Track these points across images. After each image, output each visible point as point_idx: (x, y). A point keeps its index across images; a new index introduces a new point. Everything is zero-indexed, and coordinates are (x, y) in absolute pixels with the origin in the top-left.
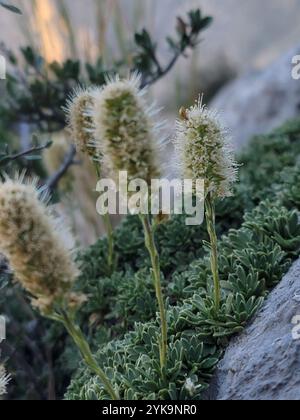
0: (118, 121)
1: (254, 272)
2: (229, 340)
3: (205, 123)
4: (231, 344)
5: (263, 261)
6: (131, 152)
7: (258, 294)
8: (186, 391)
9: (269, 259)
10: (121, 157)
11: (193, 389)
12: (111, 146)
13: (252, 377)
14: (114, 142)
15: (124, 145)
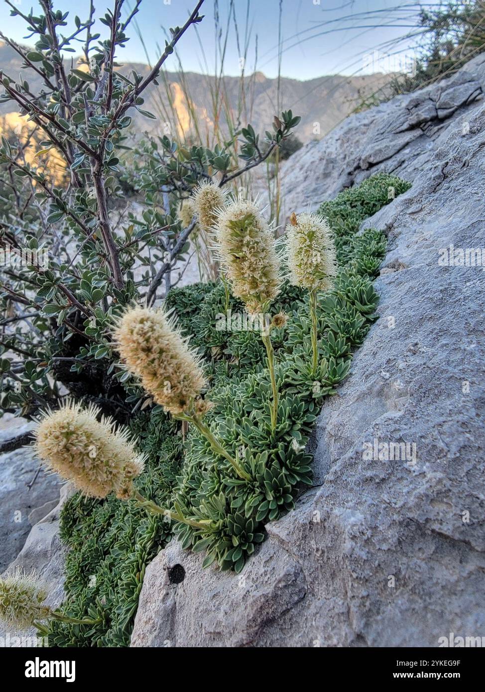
0: (242, 241)
1: (342, 337)
2: (324, 399)
3: (314, 229)
4: (326, 403)
5: (348, 327)
6: (254, 270)
7: (345, 356)
8: (293, 451)
9: (353, 325)
10: (243, 274)
11: (298, 449)
12: (233, 261)
13: (355, 463)
14: (237, 258)
15: (247, 264)
